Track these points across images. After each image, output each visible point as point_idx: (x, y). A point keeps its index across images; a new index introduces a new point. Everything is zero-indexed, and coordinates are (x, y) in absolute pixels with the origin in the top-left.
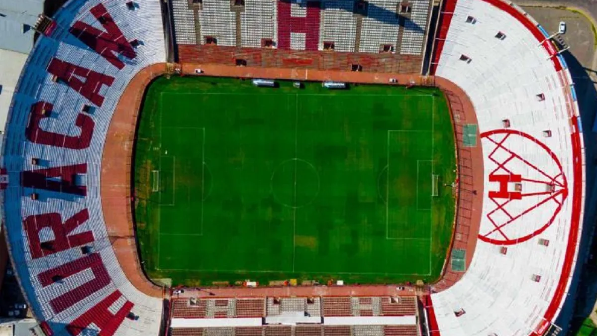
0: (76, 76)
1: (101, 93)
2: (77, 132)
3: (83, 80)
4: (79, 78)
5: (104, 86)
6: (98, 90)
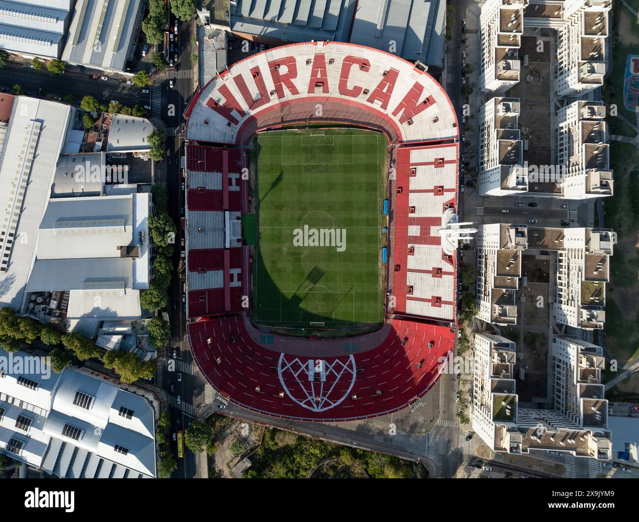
0: (387, 86)
1: (376, 101)
2: (350, 86)
3: (385, 91)
4: (386, 88)
5: (381, 103)
6: (378, 99)
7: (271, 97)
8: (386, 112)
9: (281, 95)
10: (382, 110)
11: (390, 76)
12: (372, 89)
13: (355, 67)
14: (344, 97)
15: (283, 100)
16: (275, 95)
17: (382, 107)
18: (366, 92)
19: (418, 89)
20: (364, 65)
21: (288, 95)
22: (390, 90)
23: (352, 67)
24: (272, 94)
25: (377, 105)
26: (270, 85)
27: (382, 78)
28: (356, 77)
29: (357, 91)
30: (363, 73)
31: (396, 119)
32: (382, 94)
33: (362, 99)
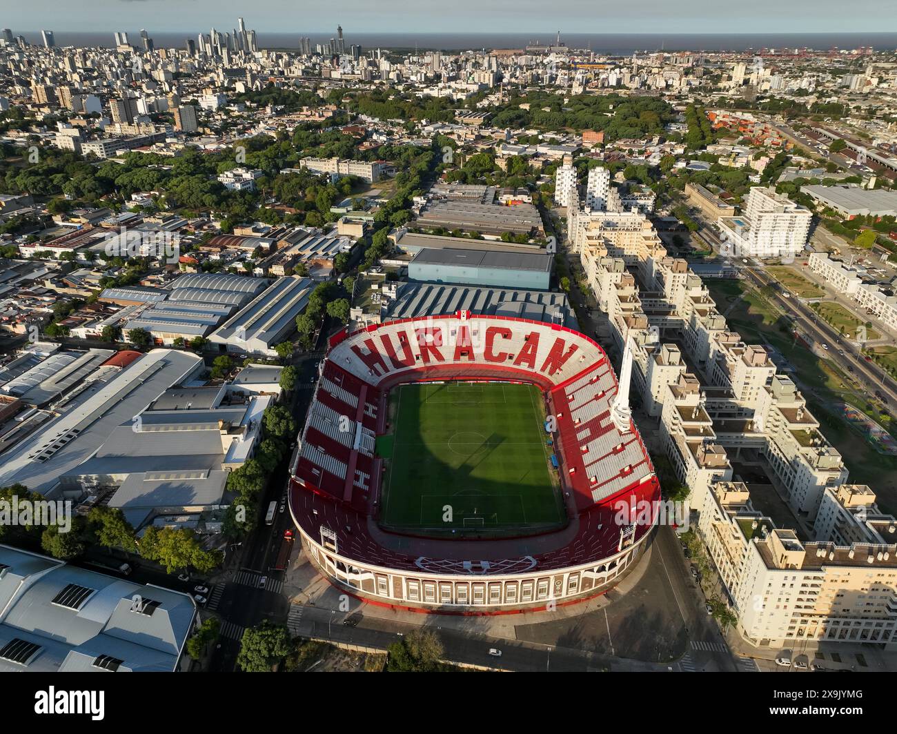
0: (531, 348)
1: (522, 363)
2: (495, 353)
3: (529, 352)
4: (530, 350)
5: (528, 364)
6: (524, 361)
7: (417, 361)
8: (534, 371)
9: (426, 359)
10: (530, 370)
11: (532, 339)
12: (517, 353)
13: (498, 337)
14: (490, 363)
15: (428, 365)
16: (421, 359)
17: (529, 366)
18: (511, 357)
19: (560, 343)
20: (507, 334)
21: (433, 361)
22: (535, 350)
23: (495, 336)
24: (418, 358)
25: (524, 366)
26: (416, 350)
27: (524, 342)
28: (500, 346)
29: (502, 357)
30: (506, 340)
31: (546, 374)
32: (527, 355)
33: (508, 363)
